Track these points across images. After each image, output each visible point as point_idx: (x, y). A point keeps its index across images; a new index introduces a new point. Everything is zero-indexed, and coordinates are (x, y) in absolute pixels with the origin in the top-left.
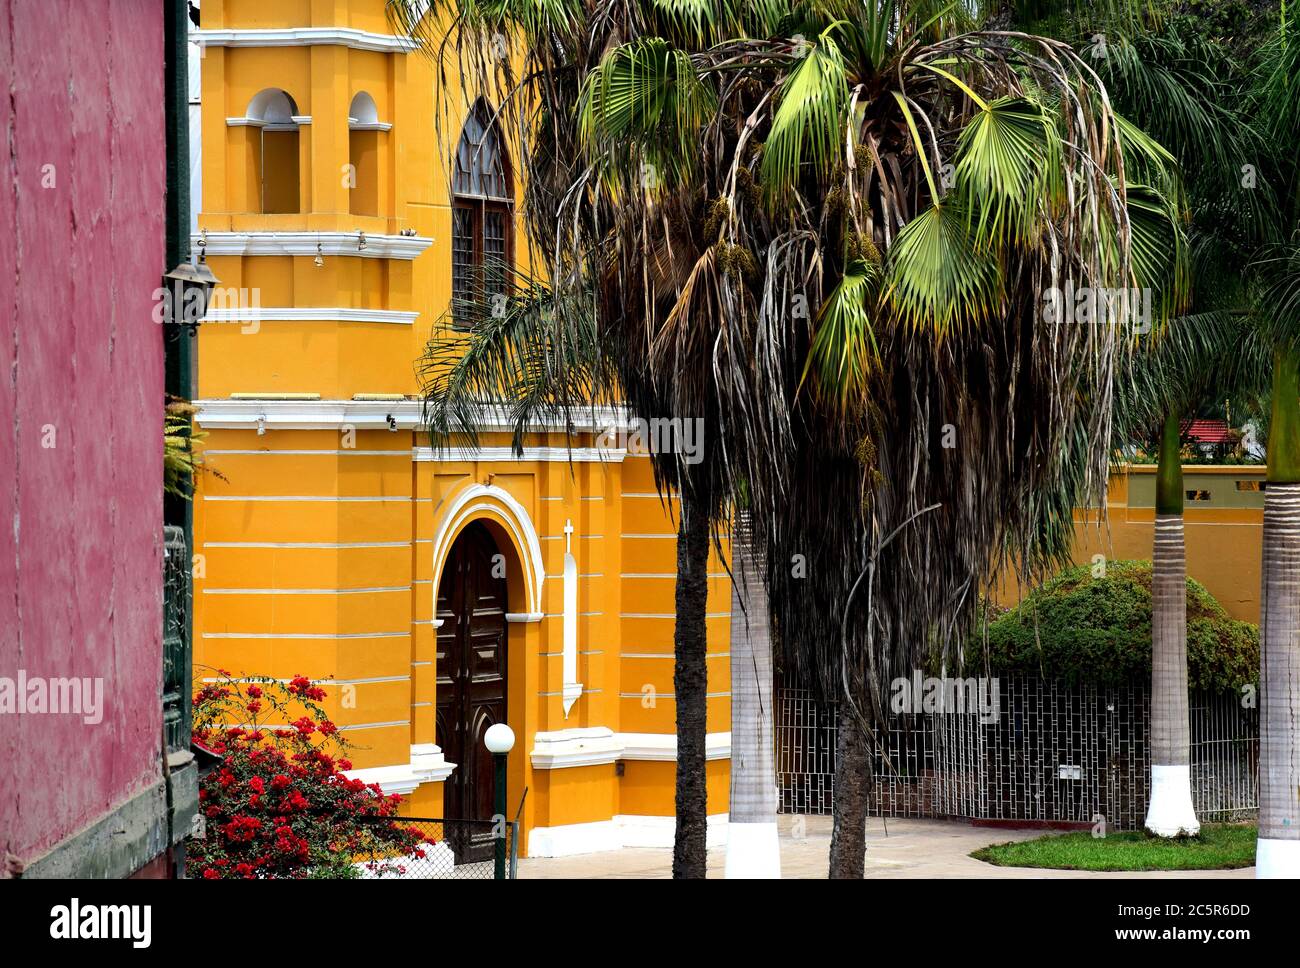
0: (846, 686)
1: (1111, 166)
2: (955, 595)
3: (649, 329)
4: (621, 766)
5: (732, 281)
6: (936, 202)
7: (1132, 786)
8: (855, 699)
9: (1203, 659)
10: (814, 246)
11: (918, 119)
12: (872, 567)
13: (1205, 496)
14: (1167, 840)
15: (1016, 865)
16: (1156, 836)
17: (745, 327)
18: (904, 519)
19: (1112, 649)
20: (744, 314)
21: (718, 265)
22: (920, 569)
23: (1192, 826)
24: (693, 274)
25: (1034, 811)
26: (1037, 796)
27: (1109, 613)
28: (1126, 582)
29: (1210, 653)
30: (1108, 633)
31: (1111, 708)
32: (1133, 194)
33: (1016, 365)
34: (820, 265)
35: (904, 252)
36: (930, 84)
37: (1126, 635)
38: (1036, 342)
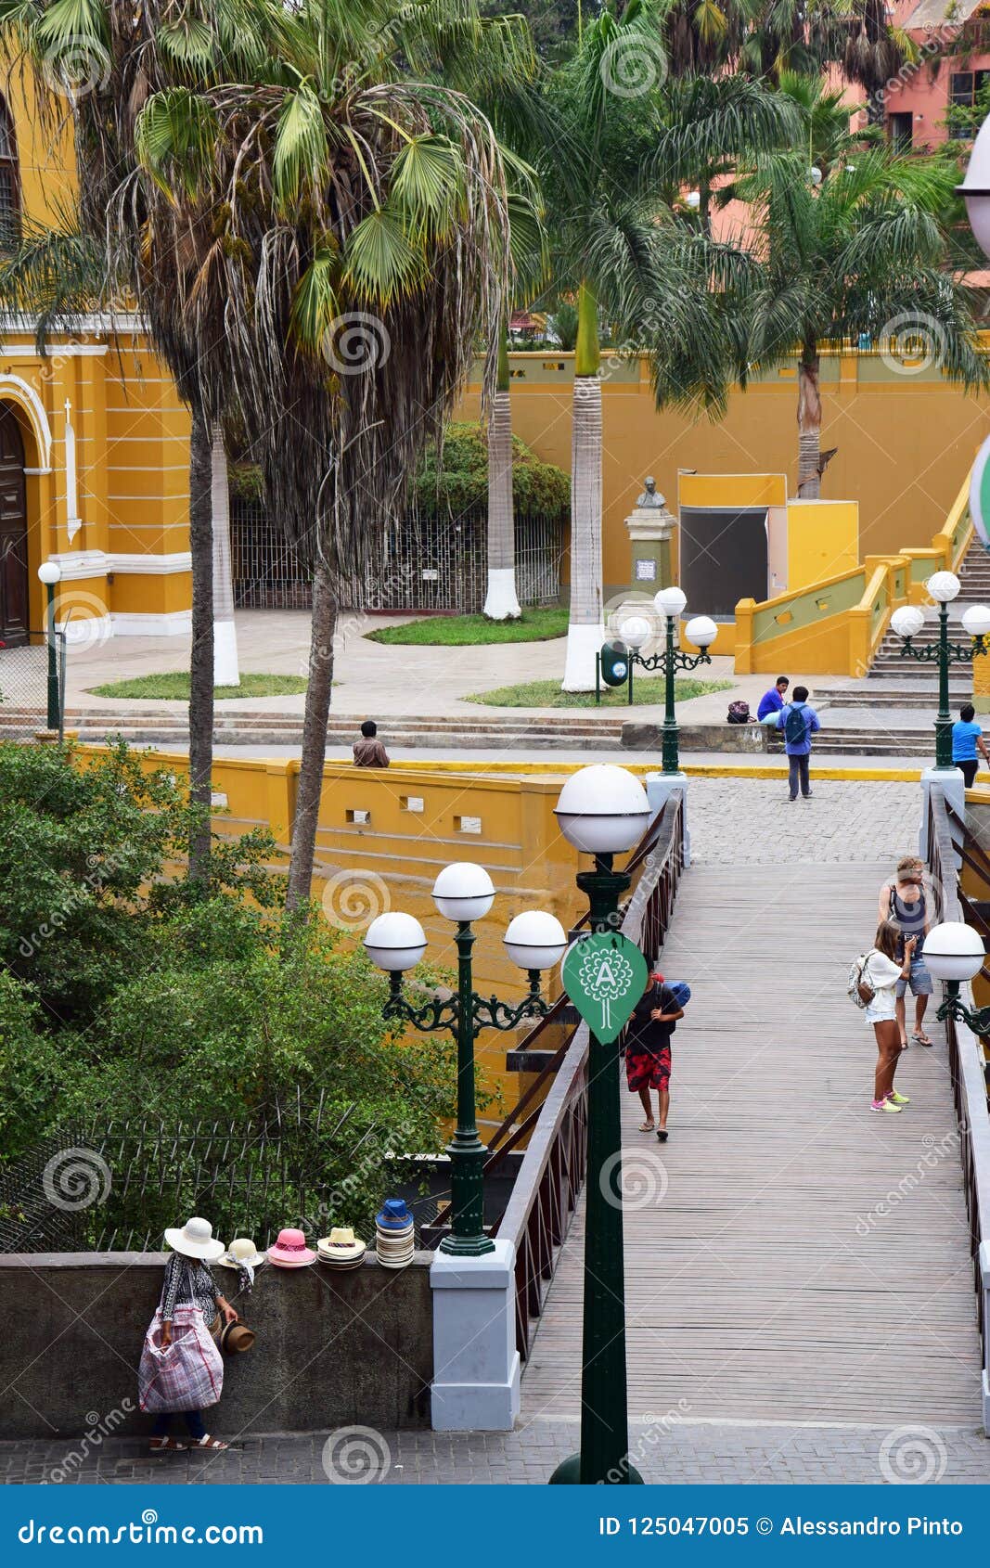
0: (319, 548)
1: (496, 182)
2: (393, 483)
3: (182, 298)
4: (111, 577)
5: (235, 263)
6: (378, 209)
7: (473, 583)
8: (326, 556)
9: (522, 493)
10: (292, 238)
11: (361, 144)
12: (337, 466)
13: (520, 374)
14: (499, 622)
15: (396, 644)
16: (491, 619)
17: (246, 295)
18: (358, 432)
19: (459, 487)
20: (245, 288)
21: (225, 253)
22: (370, 466)
23: (516, 611)
24: (208, 258)
25: (405, 602)
26: (407, 592)
27: (456, 461)
28: (468, 438)
29: (526, 487)
30: (456, 476)
31: (459, 529)
32: (511, 200)
33: (433, 324)
34: (297, 251)
35: (356, 246)
36: (367, 120)
37: (468, 476)
38: (446, 307)
